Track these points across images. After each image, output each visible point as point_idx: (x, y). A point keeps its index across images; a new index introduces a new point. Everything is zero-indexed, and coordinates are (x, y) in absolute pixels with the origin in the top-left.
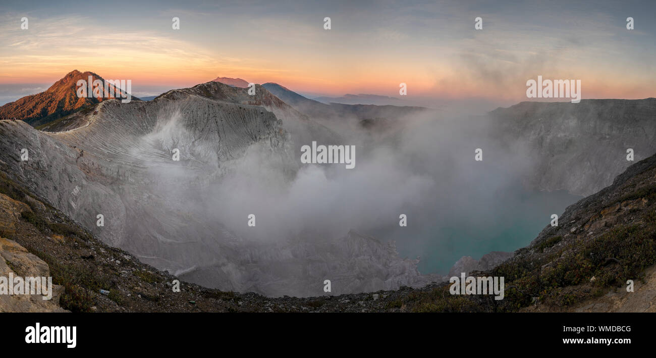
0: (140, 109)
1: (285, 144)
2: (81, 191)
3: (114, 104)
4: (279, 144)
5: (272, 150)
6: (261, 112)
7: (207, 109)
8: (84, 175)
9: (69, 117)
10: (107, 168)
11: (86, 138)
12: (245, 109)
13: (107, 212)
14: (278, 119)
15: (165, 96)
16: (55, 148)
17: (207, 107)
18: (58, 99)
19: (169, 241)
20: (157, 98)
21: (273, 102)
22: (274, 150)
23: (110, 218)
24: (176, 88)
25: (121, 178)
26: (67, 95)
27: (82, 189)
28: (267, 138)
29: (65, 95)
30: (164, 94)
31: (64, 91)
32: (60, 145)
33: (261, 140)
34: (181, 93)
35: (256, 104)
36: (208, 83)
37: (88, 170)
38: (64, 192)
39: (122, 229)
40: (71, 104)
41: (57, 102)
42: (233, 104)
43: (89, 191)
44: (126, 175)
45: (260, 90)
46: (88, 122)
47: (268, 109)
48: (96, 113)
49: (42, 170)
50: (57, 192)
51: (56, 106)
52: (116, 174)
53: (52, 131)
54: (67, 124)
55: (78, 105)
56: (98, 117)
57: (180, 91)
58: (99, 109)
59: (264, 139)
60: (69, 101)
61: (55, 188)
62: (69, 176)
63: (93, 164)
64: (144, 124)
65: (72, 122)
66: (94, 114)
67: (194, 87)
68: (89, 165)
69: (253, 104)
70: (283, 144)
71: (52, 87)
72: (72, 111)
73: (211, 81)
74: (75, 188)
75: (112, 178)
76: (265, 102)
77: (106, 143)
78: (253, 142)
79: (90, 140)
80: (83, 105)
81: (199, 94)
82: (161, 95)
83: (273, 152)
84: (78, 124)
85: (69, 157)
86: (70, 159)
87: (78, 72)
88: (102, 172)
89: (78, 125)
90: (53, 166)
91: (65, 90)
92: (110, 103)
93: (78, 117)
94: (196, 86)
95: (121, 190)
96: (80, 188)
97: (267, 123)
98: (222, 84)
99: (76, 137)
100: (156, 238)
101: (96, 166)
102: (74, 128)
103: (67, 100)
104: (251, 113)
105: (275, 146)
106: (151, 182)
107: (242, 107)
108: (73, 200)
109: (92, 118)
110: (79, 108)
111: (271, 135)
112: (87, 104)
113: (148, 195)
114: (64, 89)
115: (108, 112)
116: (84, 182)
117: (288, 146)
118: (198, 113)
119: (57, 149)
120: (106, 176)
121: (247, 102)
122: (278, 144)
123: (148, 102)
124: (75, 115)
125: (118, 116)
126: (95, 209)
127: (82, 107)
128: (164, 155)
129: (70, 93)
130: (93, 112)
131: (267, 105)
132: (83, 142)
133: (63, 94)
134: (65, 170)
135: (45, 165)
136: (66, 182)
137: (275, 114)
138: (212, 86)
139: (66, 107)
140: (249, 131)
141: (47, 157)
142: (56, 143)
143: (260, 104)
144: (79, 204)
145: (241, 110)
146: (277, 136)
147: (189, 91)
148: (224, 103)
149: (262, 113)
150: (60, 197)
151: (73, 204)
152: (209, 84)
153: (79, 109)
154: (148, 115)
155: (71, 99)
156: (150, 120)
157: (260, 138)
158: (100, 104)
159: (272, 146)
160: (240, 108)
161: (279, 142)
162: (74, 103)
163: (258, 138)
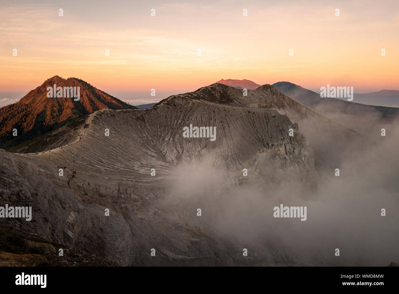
0: (138, 118)
1: (302, 152)
2: (78, 216)
3: (107, 114)
4: (295, 151)
5: (287, 157)
6: (273, 115)
7: (213, 115)
8: (80, 198)
9: (54, 133)
10: (106, 187)
11: (77, 156)
12: (254, 113)
13: (110, 234)
14: (293, 123)
15: (165, 102)
16: (39, 171)
17: (212, 112)
18: (36, 112)
19: (180, 257)
20: (157, 104)
21: (286, 104)
22: (289, 157)
23: (114, 241)
24: (176, 94)
25: (123, 196)
26: (48, 106)
27: (79, 214)
28: (281, 145)
29: (45, 107)
30: (164, 100)
31: (42, 102)
32: (46, 167)
33: (273, 147)
34: (182, 98)
35: (266, 107)
36: (212, 85)
37: (84, 191)
38: (57, 222)
39: (129, 250)
40: (53, 118)
41: (35, 116)
42: (241, 108)
43: (87, 215)
44: (128, 192)
45: (271, 91)
46: (78, 137)
47: (281, 112)
48: (86, 126)
49: (25, 202)
50: (49, 224)
51: (34, 121)
52: (116, 192)
53: (33, 151)
54: (51, 142)
55: (63, 118)
56: (90, 131)
57: (182, 96)
58: (91, 121)
59: (278, 145)
60: (51, 114)
61: (46, 220)
62: (61, 202)
63: (89, 185)
64: (144, 135)
65: (58, 139)
66: (85, 127)
67: (197, 91)
68: (85, 186)
69: (263, 107)
70: (300, 151)
71: (27, 97)
72: (56, 126)
73: (215, 82)
74: (70, 214)
75: (113, 197)
76: (276, 104)
77: (102, 160)
78: (265, 149)
79: (82, 158)
80: (69, 117)
81: (203, 98)
82: (161, 102)
83: (289, 161)
84: (66, 140)
85: (58, 180)
86: (60, 182)
87: (60, 78)
88: (100, 192)
89: (66, 142)
90: (39, 194)
91: (45, 101)
92: (103, 113)
93: (64, 132)
94: (199, 90)
95: (124, 210)
96: (76, 213)
97: (281, 128)
98: (228, 87)
99: (65, 156)
100: (167, 255)
101: (93, 186)
102: (61, 145)
103: (48, 113)
104: (261, 117)
105: (290, 153)
106: (156, 196)
107: (251, 111)
108: (69, 228)
109: (82, 132)
110: (64, 121)
111: (285, 142)
112: (75, 116)
113: (154, 211)
114: (43, 100)
115: (101, 124)
116: (81, 206)
117: (307, 153)
118: (203, 119)
119: (41, 172)
120: (105, 196)
121: (256, 105)
122: (293, 152)
123: (147, 110)
124: (60, 130)
125: (113, 128)
126: (96, 234)
127: (67, 120)
128: (167, 167)
129: (51, 104)
130: (83, 125)
131: (279, 108)
132: (74, 161)
133: (42, 105)
134: (55, 196)
135: (29, 195)
136: (58, 209)
137: (289, 117)
138: (217, 88)
139: (47, 121)
140: (260, 137)
141: (30, 184)
142: (40, 166)
143: (271, 106)
144: (77, 231)
145: (250, 114)
146: (293, 143)
147: (192, 95)
148: (231, 107)
149: (274, 117)
150: (52, 228)
151: (70, 234)
152: (214, 86)
153: (64, 123)
154: (147, 125)
155: (53, 111)
156: (150, 130)
157: (272, 145)
158: (91, 115)
159: (286, 154)
160: (249, 112)
161: (294, 149)
162: (57, 115)
163: (270, 145)
